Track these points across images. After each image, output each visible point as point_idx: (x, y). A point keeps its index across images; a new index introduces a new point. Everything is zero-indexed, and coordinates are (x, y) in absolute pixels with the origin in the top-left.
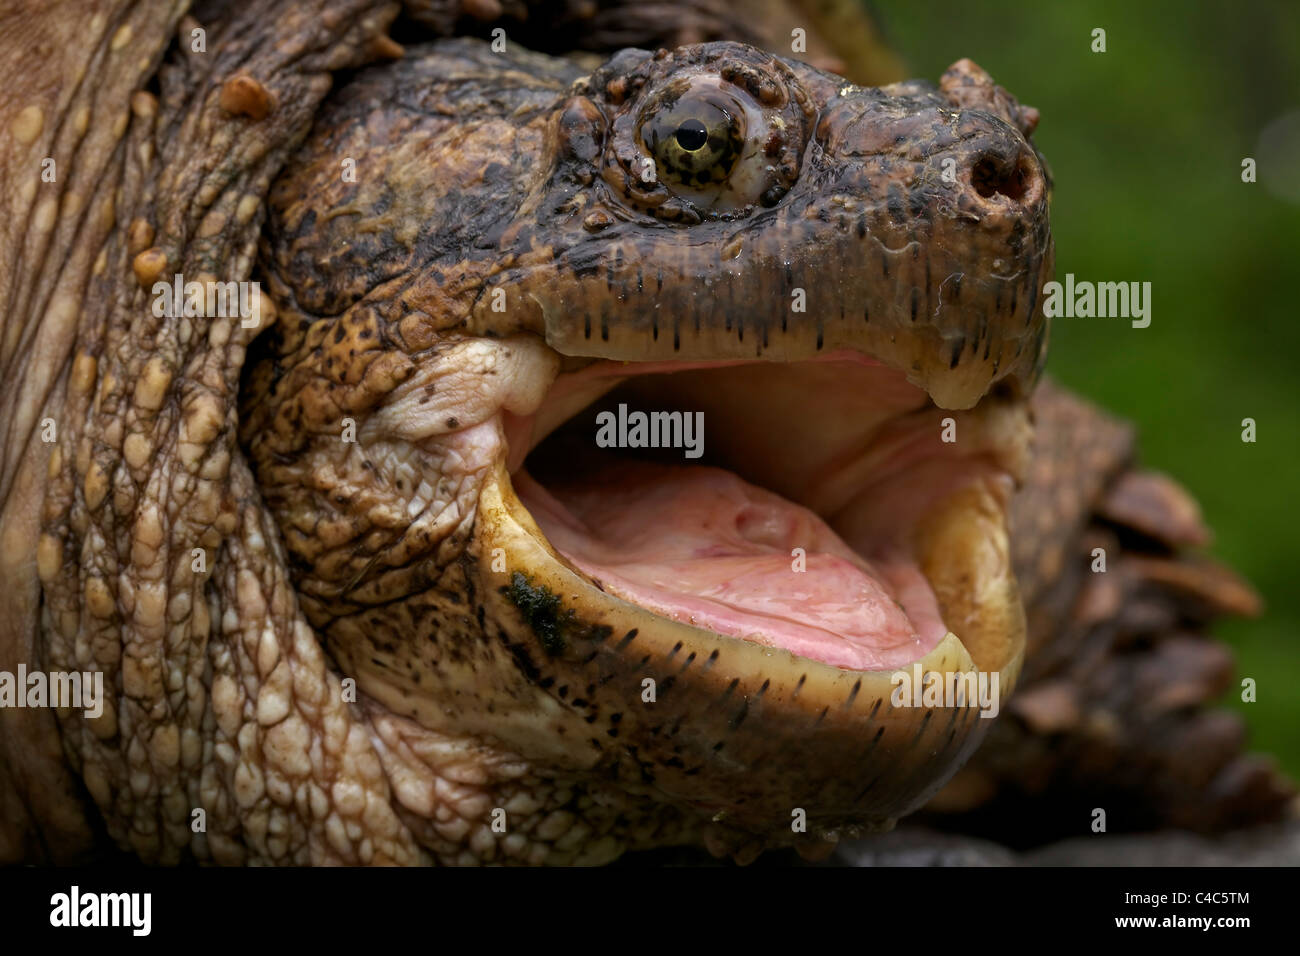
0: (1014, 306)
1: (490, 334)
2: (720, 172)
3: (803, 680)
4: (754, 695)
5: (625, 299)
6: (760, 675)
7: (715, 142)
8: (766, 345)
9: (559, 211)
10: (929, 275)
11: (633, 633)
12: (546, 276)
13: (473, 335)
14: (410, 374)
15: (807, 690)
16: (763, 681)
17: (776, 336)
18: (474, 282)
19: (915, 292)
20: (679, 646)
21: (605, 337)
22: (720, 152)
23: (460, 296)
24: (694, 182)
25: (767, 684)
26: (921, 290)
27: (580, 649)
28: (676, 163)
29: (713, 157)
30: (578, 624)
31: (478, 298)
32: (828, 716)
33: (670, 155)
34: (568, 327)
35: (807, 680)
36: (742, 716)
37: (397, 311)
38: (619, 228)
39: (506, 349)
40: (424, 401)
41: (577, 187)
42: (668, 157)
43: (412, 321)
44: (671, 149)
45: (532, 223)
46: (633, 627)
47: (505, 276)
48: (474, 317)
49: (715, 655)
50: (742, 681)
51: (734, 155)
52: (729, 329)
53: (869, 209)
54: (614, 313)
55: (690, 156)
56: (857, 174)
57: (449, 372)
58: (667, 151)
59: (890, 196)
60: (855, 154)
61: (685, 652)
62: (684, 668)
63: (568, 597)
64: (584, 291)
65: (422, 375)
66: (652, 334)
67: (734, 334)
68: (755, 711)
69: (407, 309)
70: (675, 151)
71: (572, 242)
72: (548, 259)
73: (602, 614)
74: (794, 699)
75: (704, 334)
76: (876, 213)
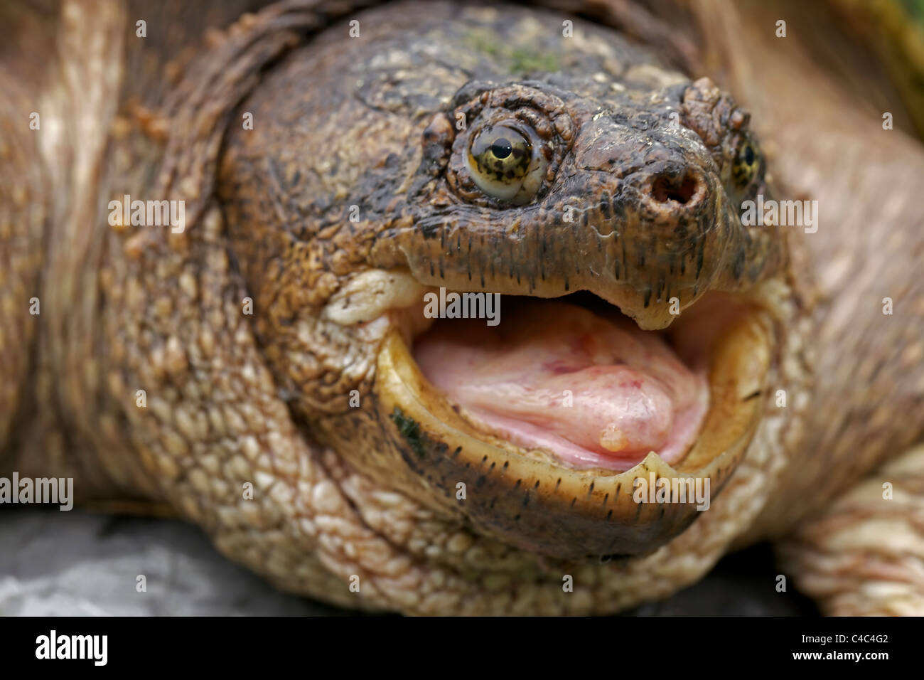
0: (683, 270)
1: (381, 267)
2: (520, 171)
3: (559, 481)
4: (531, 489)
5: (451, 255)
6: (533, 478)
7: (517, 153)
8: (534, 288)
9: (419, 193)
10: (624, 253)
11: (459, 449)
12: (408, 235)
13: (372, 267)
14: (337, 289)
15: (563, 486)
16: (536, 481)
17: (539, 282)
18: (370, 235)
19: (617, 262)
20: (485, 458)
21: (442, 276)
22: (520, 158)
23: (363, 243)
24: (504, 178)
25: (538, 483)
26: (621, 261)
27: (433, 455)
28: (493, 167)
29: (516, 162)
30: (431, 441)
31: (372, 245)
32: (576, 503)
33: (489, 162)
34: (421, 268)
35: (562, 481)
36: (526, 502)
37: (331, 248)
38: (451, 207)
39: (391, 277)
40: (345, 307)
41: (430, 178)
42: (487, 164)
43: (338, 256)
44: (489, 158)
45: (404, 198)
46: (459, 446)
47: (387, 233)
48: (371, 257)
49: (506, 464)
50: (523, 481)
51: (528, 160)
52: (511, 276)
53: (590, 207)
54: (446, 261)
55: (501, 162)
56: (586, 184)
57: (357, 291)
58: (486, 160)
59: (602, 200)
60: (587, 169)
61: (489, 462)
62: (490, 472)
63: (424, 424)
64: (429, 247)
65: (344, 291)
66: (468, 277)
67: (515, 280)
68: (534, 498)
69: (336, 248)
70: (491, 159)
71: (424, 215)
72: (411, 225)
73: (442, 436)
74: (556, 492)
75: (497, 277)
76: (593, 210)
